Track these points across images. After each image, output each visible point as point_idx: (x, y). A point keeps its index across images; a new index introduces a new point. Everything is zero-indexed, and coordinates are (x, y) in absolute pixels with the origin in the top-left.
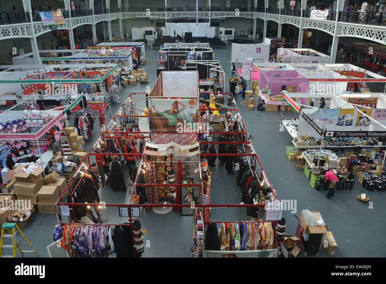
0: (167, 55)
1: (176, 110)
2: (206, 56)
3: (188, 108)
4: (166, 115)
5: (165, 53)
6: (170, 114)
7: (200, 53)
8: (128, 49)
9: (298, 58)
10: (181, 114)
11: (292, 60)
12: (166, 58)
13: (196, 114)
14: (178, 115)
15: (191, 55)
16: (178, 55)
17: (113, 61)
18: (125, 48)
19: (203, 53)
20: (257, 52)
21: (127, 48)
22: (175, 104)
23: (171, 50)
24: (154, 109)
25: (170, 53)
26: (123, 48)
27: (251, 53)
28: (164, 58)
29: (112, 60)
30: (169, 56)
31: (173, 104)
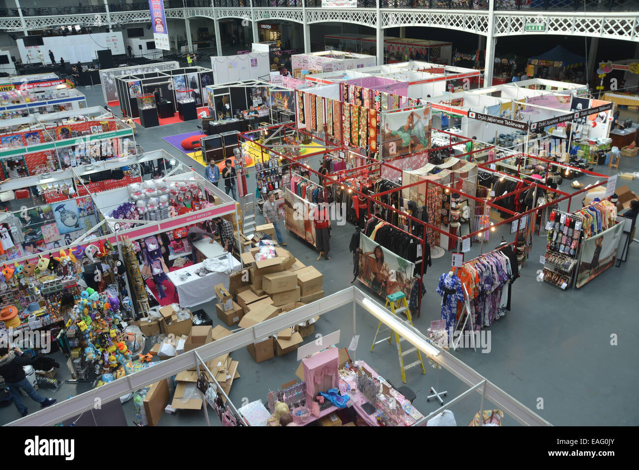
0: (141, 86)
1: (411, 125)
2: (204, 79)
3: (422, 120)
4: (400, 133)
5: (136, 83)
6: (405, 132)
7: (195, 75)
8: (52, 85)
9: (340, 64)
10: (416, 129)
11: (333, 67)
12: (140, 91)
13: (429, 126)
14: (412, 131)
15: (179, 81)
16: (159, 83)
17: (42, 111)
18: (46, 85)
19: (198, 74)
20: (253, 66)
21: (49, 84)
22: (411, 117)
23: (147, 76)
24: (387, 128)
25: (144, 82)
26: (41, 85)
27: (244, 68)
28: (135, 91)
29: (40, 108)
30: (144, 87)
31: (409, 117)
